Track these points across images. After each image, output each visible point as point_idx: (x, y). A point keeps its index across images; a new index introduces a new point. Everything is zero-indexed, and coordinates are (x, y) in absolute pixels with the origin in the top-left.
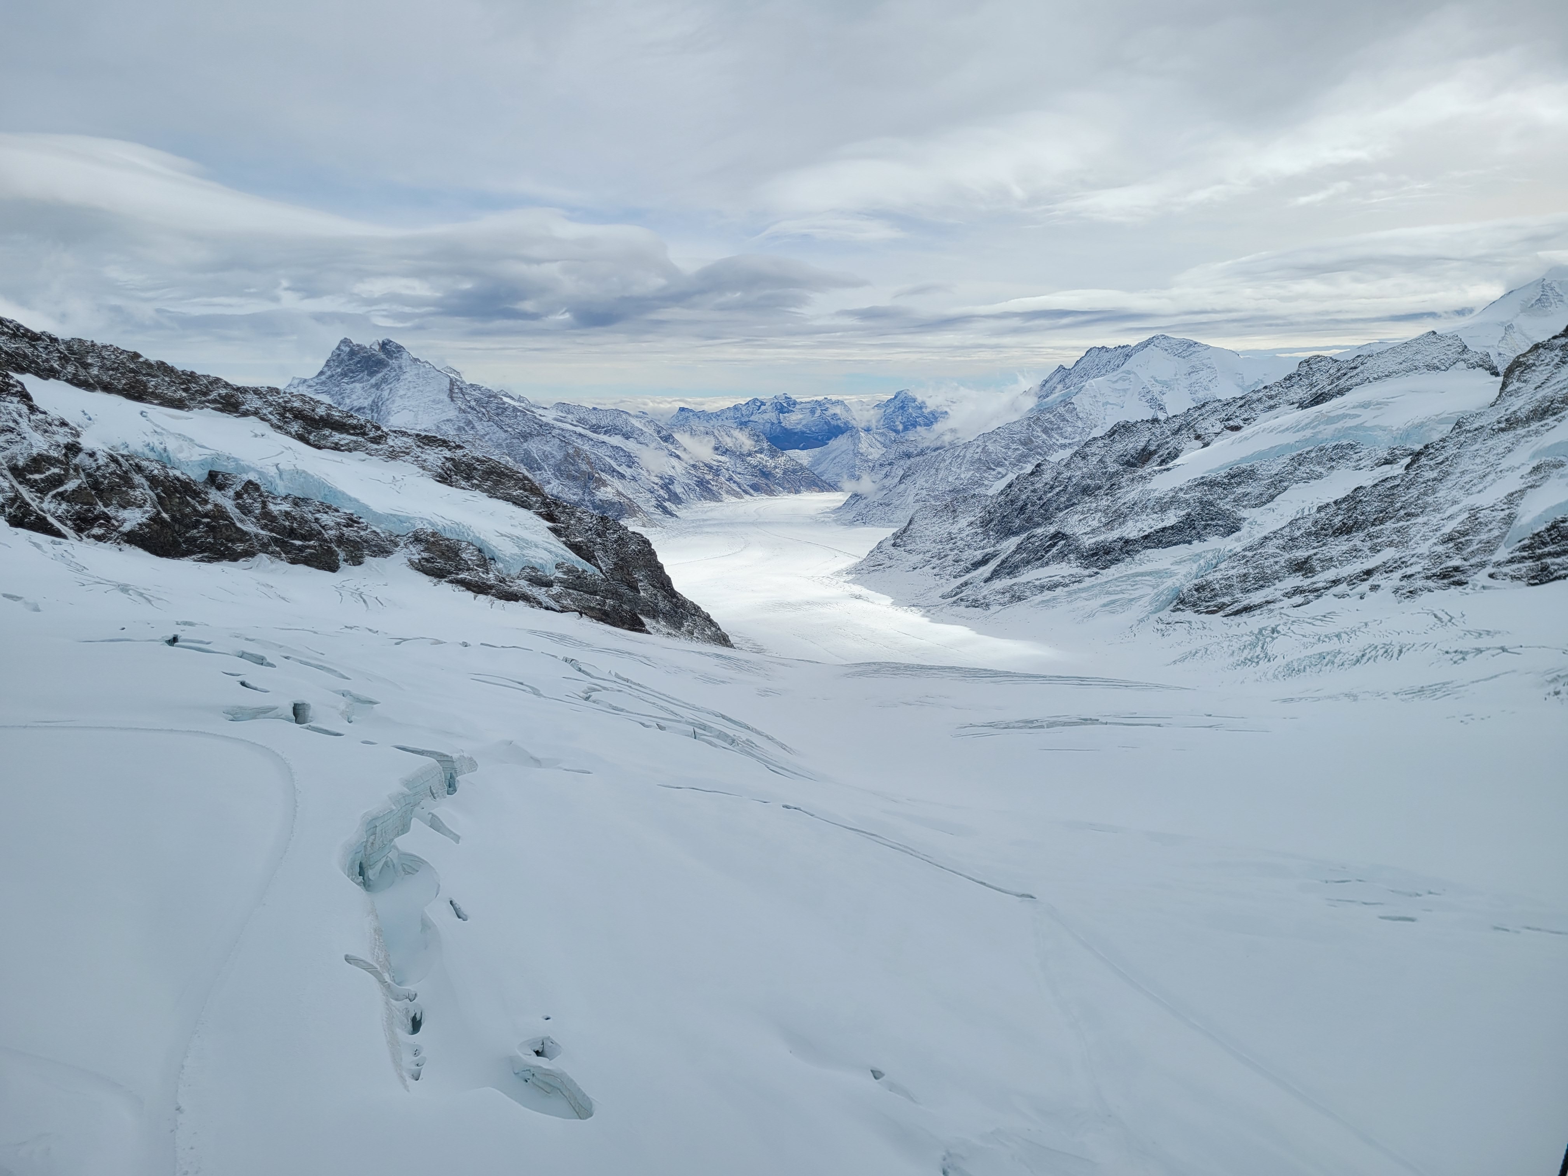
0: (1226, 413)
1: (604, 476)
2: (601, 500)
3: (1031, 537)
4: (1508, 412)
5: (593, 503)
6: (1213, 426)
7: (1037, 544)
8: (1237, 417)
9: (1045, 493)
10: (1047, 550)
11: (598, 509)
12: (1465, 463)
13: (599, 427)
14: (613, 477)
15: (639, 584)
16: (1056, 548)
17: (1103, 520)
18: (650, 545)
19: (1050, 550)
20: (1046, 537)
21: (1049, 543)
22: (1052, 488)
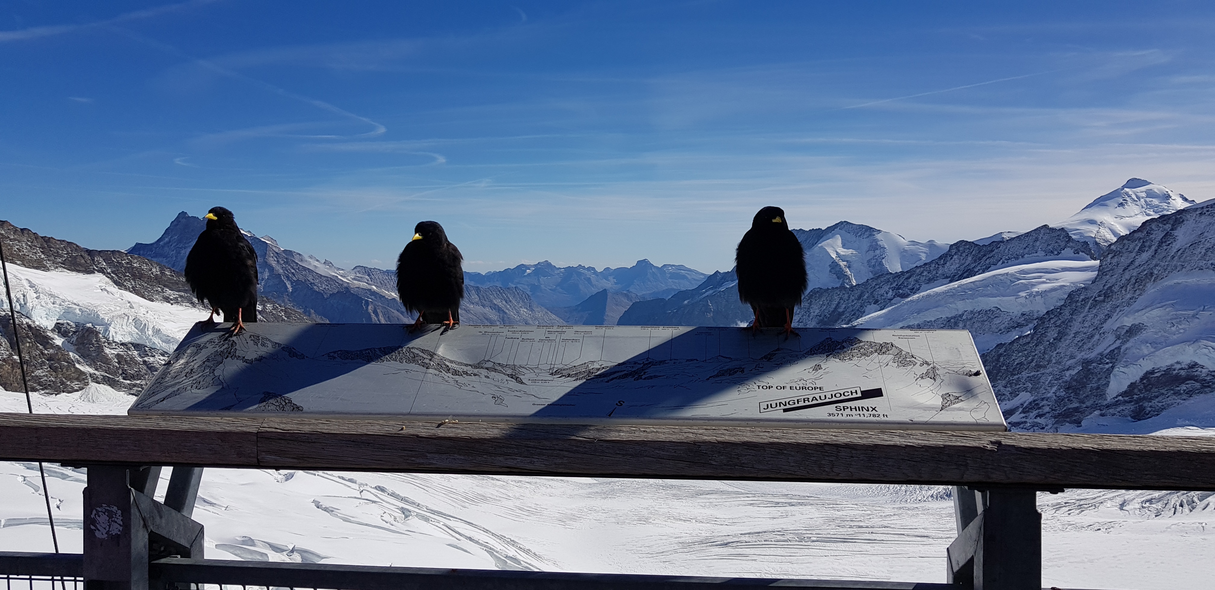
0: (896, 283)
4: (1106, 288)
6: (887, 293)
8: (905, 286)
12: (1076, 326)
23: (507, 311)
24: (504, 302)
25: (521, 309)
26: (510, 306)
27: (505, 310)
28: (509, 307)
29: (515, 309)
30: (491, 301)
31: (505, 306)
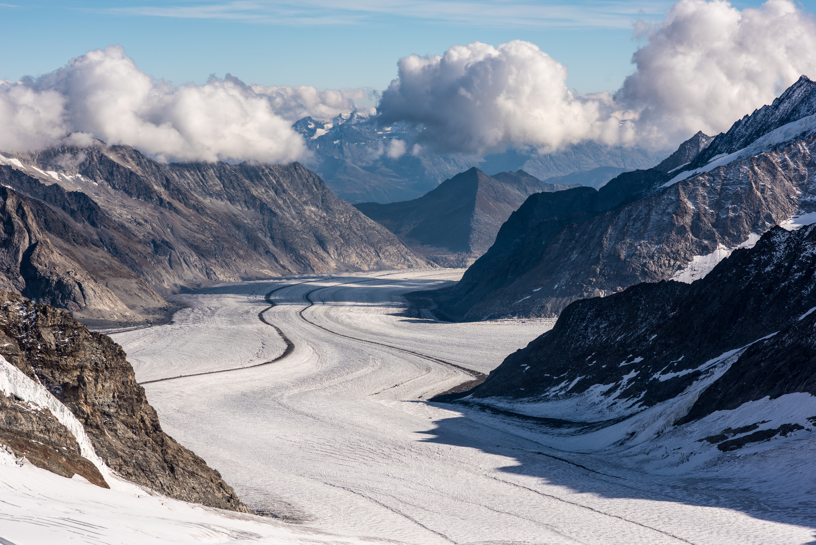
18: (122, 354)
23: (278, 211)
24: (272, 193)
25: (306, 208)
26: (285, 201)
27: (273, 208)
28: (281, 202)
29: (294, 207)
30: (247, 191)
31: (275, 201)
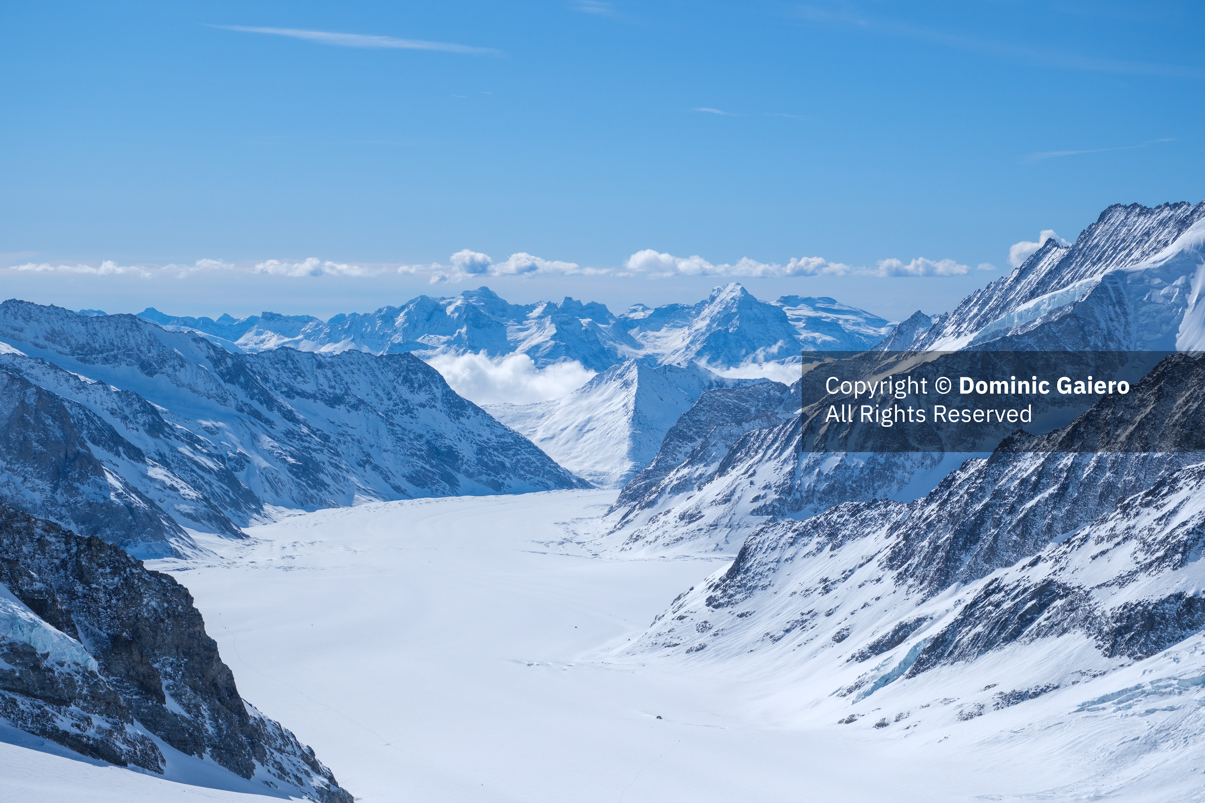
1: (98, 452)
2: (90, 504)
3: (993, 591)
5: (72, 508)
7: (1005, 606)
9: (1022, 499)
10: (1026, 620)
11: (83, 523)
13: (93, 351)
14: (118, 454)
15: (165, 683)
16: (1046, 615)
17: (1141, 556)
18: (189, 599)
19: (1032, 620)
20: (1025, 590)
21: (1029, 605)
22: (1036, 488)
